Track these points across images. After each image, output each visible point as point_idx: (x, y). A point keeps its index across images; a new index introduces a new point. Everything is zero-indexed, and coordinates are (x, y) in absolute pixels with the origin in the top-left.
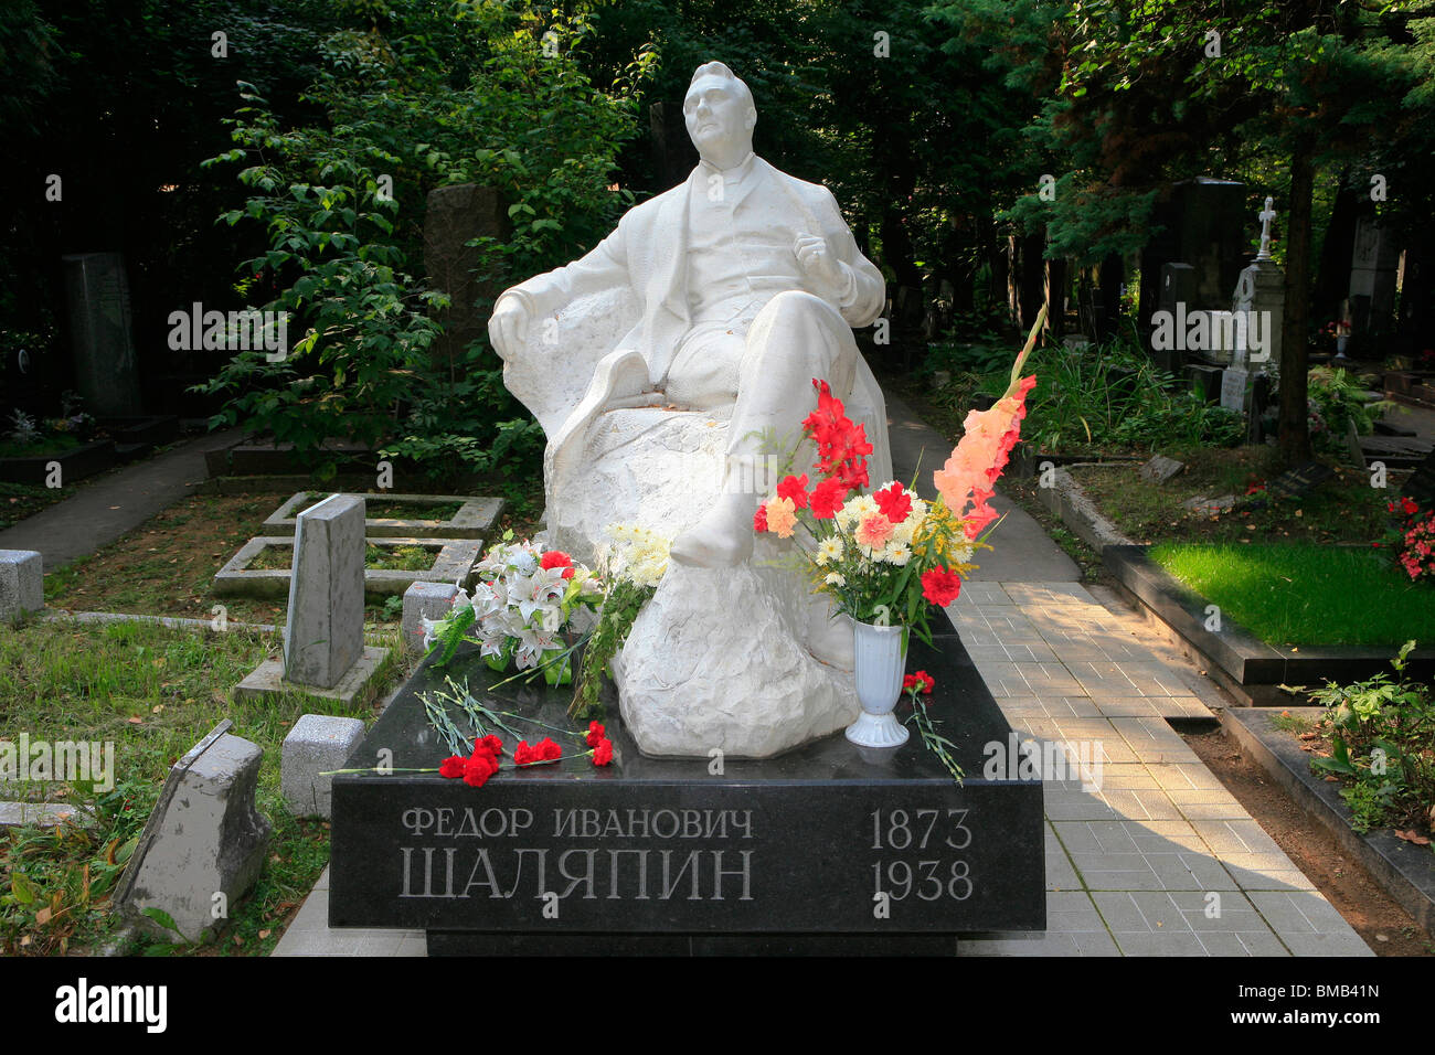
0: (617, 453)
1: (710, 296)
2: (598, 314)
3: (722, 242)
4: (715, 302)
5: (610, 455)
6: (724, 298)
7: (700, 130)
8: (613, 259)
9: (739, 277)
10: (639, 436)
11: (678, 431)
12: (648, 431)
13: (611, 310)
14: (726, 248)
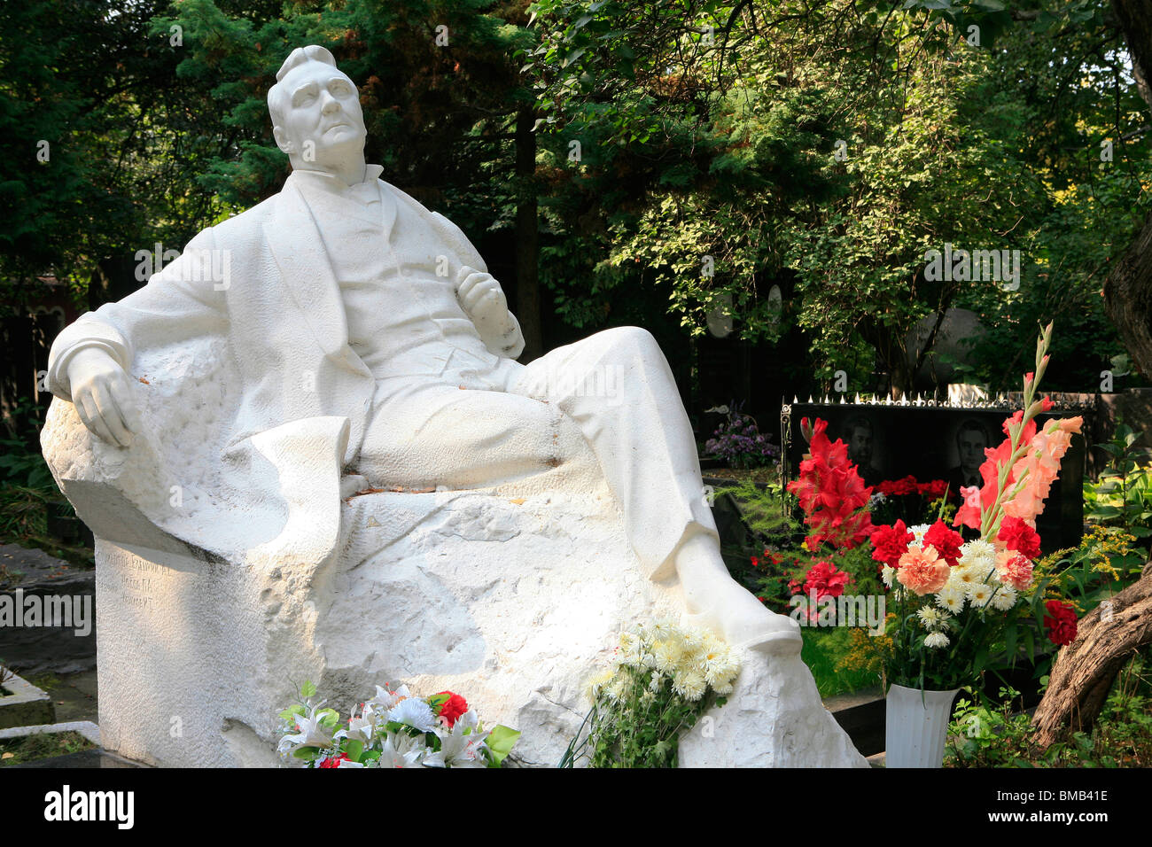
0: (387, 555)
1: (389, 344)
2: (199, 375)
3: (388, 274)
4: (398, 352)
5: (377, 558)
6: (411, 346)
7: (325, 131)
8: (196, 298)
9: (422, 319)
10: (413, 529)
11: (475, 514)
12: (424, 520)
13: (213, 369)
14: (392, 283)
